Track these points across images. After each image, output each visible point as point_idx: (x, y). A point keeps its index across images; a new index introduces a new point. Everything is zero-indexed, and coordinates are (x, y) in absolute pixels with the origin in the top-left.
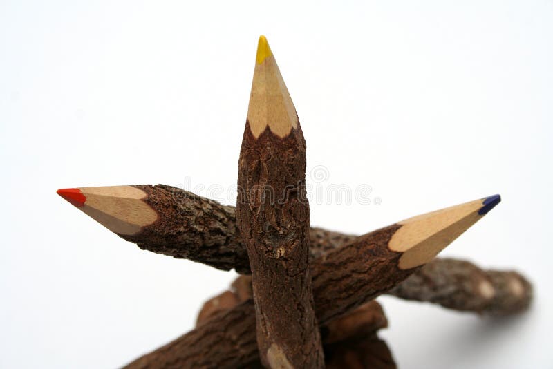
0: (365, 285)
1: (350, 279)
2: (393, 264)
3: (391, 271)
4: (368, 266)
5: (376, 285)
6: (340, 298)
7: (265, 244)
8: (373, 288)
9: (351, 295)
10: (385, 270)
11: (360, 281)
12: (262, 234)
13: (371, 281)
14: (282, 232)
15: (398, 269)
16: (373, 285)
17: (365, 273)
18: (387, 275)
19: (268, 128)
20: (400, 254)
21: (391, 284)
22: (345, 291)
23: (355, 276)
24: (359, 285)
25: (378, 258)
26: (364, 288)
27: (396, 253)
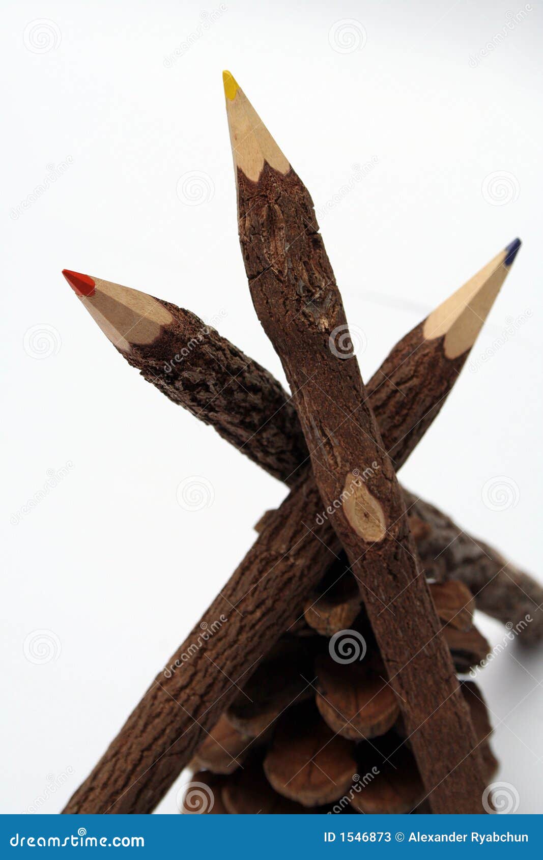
0: (417, 394)
1: (398, 394)
2: (440, 353)
3: (441, 364)
4: (413, 368)
5: (430, 390)
6: (396, 427)
7: (304, 314)
8: (427, 396)
9: (407, 415)
10: (433, 365)
11: (410, 389)
12: (298, 301)
13: (422, 385)
14: (317, 295)
15: (447, 360)
16: (426, 391)
17: (412, 377)
18: (438, 372)
19: (266, 164)
20: (442, 339)
21: (446, 384)
22: (397, 413)
23: (402, 387)
24: (411, 396)
25: (420, 355)
26: (417, 399)
27: (437, 339)
